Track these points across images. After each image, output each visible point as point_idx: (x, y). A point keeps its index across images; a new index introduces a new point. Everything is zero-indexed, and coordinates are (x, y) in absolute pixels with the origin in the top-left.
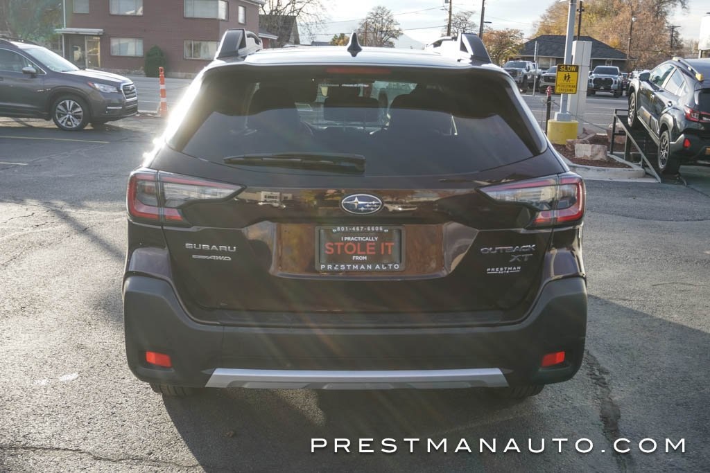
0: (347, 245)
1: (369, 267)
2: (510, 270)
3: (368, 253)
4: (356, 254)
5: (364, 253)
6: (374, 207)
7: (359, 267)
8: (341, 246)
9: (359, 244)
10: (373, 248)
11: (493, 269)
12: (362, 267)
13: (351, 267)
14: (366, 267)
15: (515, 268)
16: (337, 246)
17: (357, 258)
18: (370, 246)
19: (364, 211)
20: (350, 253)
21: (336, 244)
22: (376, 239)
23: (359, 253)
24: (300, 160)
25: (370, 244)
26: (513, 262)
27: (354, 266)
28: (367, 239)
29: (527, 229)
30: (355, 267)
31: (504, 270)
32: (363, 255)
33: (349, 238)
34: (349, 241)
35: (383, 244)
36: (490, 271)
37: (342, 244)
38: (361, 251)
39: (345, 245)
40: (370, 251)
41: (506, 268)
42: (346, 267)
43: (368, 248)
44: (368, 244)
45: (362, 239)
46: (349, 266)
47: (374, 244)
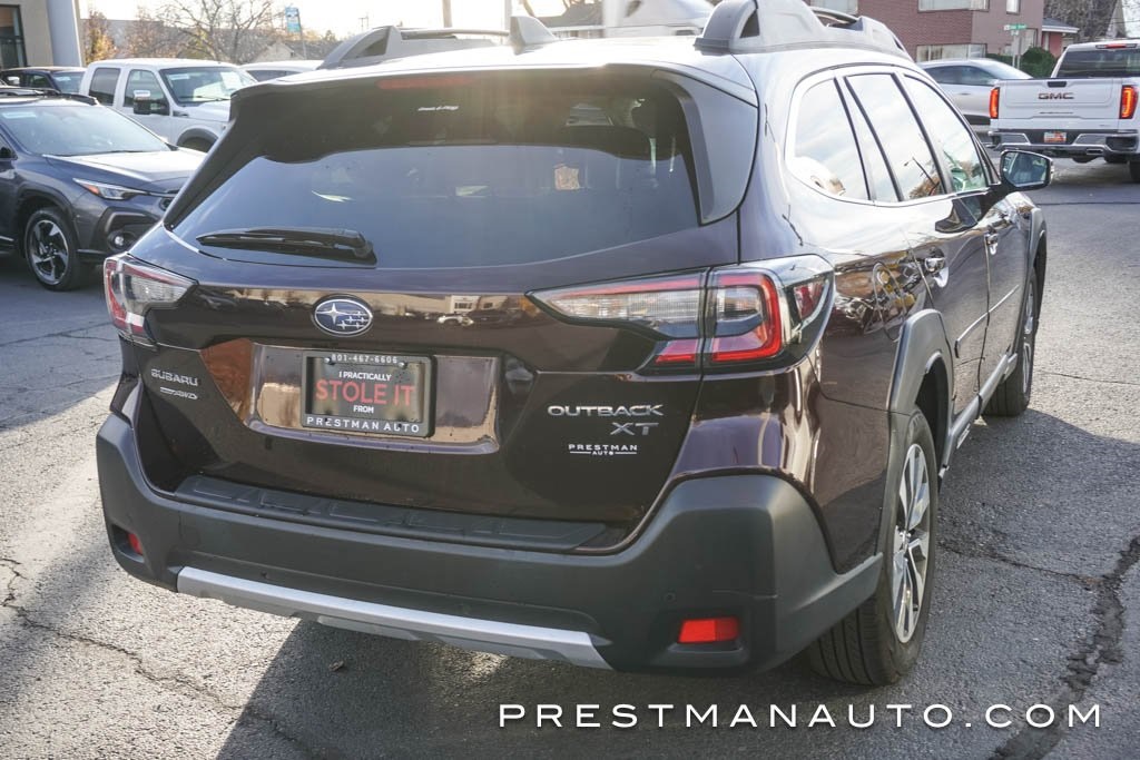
0: (347, 385)
1: (375, 426)
2: (613, 450)
3: (377, 401)
4: (359, 402)
5: (370, 401)
6: (360, 323)
7: (361, 425)
8: (338, 386)
9: (363, 385)
10: (383, 394)
11: (580, 447)
12: (366, 425)
13: (350, 424)
14: (370, 425)
15: (624, 447)
16: (332, 386)
17: (361, 409)
18: (380, 390)
19: (347, 329)
20: (351, 400)
21: (331, 382)
22: (389, 377)
23: (363, 400)
24: (280, 239)
25: (380, 385)
26: (618, 434)
27: (353, 423)
28: (376, 377)
29: (642, 373)
30: (355, 424)
31: (603, 449)
32: (367, 405)
33: (348, 374)
34: (350, 380)
35: (397, 387)
36: (575, 449)
37: (340, 383)
38: (366, 397)
39: (344, 384)
40: (380, 398)
41: (606, 446)
42: (343, 423)
43: (377, 393)
44: (377, 386)
45: (368, 376)
46: (346, 421)
47: (384, 386)
